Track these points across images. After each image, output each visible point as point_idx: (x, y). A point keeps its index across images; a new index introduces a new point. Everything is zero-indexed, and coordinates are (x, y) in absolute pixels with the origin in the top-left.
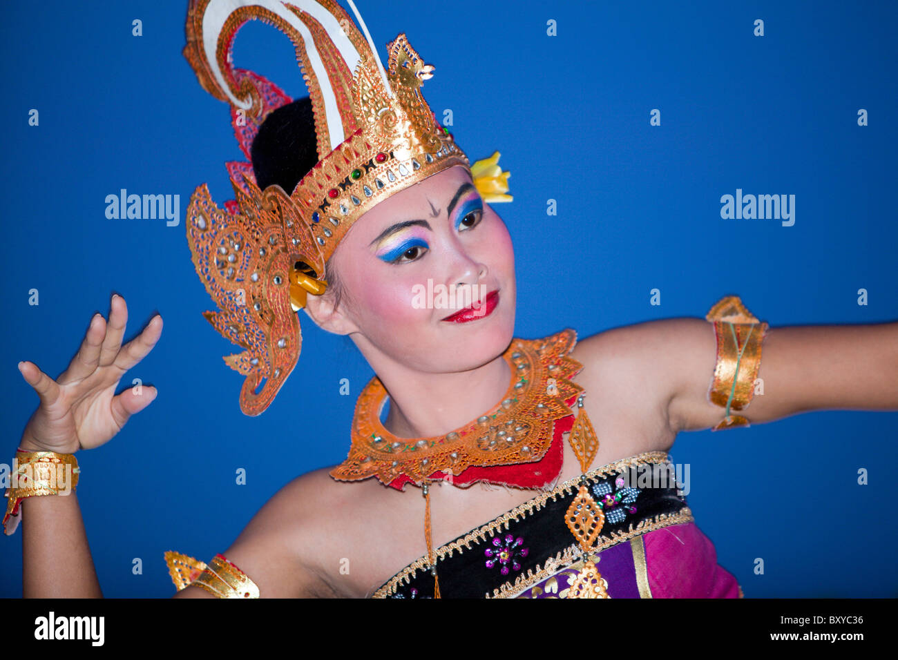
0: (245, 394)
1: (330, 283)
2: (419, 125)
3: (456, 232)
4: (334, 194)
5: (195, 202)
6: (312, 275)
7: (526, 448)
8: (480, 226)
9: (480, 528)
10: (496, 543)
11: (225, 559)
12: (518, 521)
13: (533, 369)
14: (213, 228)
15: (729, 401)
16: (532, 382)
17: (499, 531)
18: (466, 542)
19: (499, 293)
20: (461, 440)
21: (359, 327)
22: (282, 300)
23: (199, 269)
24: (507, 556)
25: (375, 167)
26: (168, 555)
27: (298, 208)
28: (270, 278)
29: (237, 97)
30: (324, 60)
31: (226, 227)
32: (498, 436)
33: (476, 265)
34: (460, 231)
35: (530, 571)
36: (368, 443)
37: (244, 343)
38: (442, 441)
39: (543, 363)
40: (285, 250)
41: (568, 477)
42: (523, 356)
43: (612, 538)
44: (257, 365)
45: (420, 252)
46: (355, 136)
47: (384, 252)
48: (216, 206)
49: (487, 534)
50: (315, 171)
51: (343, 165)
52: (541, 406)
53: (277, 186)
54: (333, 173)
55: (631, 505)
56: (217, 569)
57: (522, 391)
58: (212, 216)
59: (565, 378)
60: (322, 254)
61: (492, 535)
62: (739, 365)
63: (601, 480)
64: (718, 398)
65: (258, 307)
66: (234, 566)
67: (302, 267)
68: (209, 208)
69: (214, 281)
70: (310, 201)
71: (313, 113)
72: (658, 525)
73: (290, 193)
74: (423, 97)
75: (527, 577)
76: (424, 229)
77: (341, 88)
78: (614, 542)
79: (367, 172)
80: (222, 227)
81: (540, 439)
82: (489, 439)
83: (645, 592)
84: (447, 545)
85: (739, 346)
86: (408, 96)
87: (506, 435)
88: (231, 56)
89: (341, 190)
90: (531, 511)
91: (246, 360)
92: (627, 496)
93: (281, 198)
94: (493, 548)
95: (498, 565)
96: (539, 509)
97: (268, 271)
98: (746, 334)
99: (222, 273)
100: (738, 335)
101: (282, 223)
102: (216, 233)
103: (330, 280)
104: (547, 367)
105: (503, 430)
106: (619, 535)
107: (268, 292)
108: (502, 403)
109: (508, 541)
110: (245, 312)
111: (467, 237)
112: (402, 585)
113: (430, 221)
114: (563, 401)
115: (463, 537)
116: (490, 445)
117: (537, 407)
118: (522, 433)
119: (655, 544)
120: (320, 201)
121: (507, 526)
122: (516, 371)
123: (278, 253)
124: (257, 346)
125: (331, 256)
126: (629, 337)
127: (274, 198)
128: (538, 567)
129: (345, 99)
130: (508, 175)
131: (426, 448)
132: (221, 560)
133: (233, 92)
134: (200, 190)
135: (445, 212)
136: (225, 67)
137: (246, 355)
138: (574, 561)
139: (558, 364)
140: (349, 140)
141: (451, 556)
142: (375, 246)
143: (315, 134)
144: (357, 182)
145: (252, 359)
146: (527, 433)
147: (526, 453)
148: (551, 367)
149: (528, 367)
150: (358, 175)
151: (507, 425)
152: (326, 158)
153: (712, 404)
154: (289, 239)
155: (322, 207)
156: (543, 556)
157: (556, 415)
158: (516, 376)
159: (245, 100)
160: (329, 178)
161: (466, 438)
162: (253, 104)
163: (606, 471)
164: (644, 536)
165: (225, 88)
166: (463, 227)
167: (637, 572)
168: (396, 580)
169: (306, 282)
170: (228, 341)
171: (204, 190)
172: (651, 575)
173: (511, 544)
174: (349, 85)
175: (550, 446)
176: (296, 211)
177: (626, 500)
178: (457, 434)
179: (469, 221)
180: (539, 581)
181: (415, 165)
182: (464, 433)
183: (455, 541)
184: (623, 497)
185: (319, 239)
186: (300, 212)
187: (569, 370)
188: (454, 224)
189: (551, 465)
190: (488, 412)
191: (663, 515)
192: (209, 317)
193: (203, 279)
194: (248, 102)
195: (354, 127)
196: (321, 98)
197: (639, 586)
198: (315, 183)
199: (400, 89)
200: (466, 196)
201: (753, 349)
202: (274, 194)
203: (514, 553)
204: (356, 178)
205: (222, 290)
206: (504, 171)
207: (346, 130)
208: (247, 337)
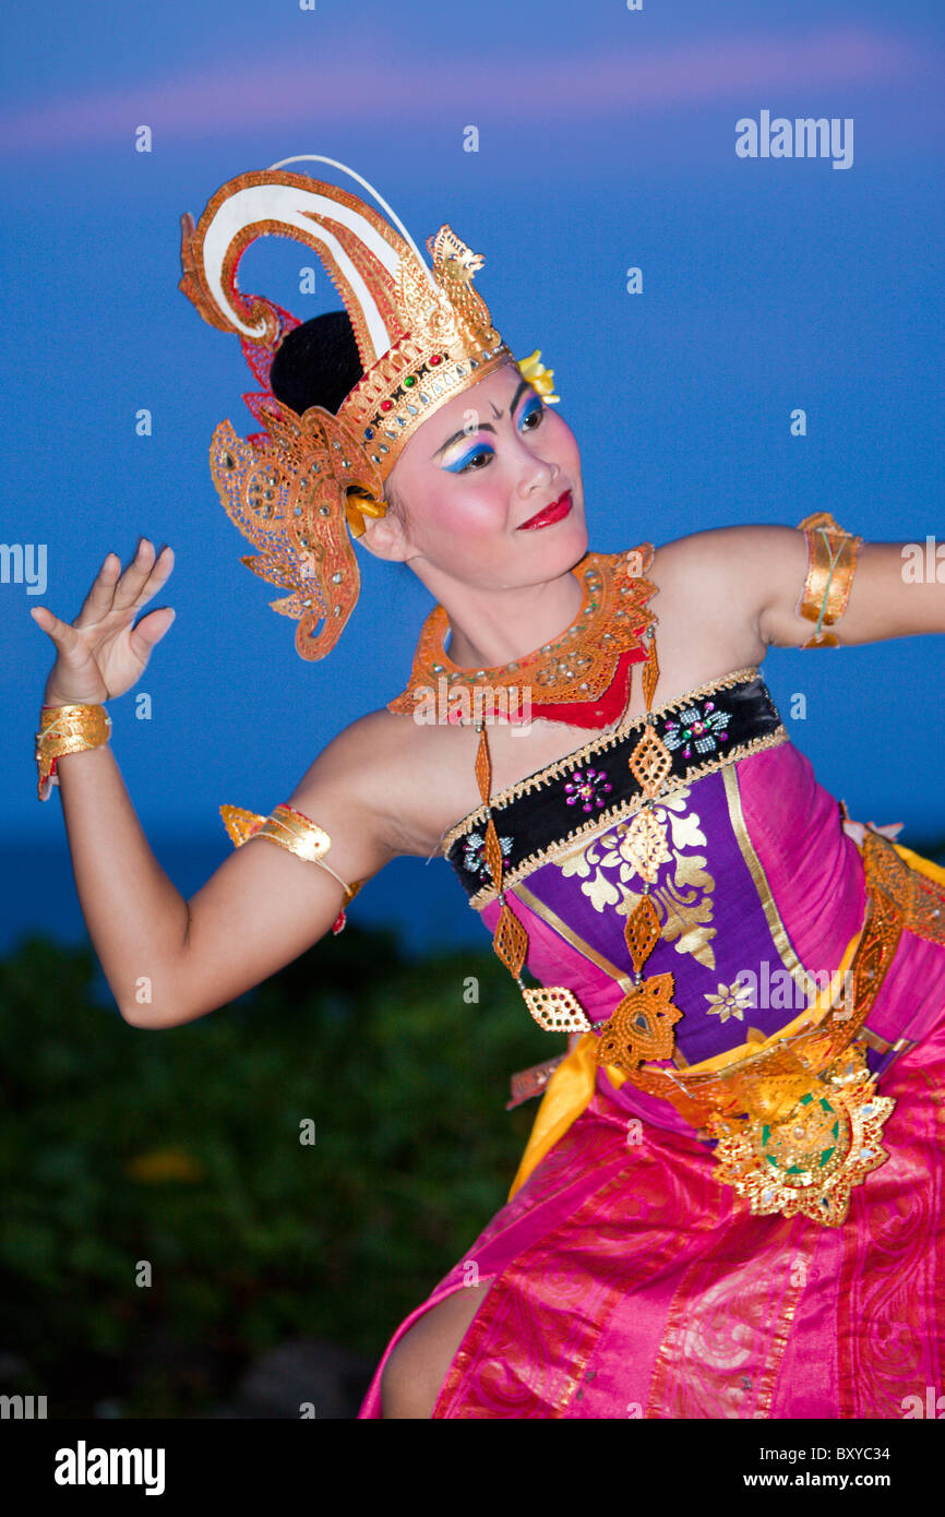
0: (301, 639)
1: (388, 504)
2: (473, 321)
3: (520, 434)
4: (387, 406)
5: (217, 440)
6: (369, 498)
7: (584, 686)
8: (543, 423)
9: (559, 762)
10: (577, 778)
11: (290, 809)
12: (599, 754)
13: (605, 591)
14: (241, 466)
15: (821, 615)
16: (602, 607)
17: (580, 765)
18: (544, 778)
19: (571, 494)
20: (521, 672)
21: (422, 550)
22: (332, 533)
23: (229, 512)
24: (589, 793)
25: (429, 371)
26: (223, 810)
27: (346, 426)
28: (315, 508)
29: (248, 325)
30: (357, 266)
31: (255, 462)
32: (558, 670)
33: (548, 466)
34: (524, 432)
35: (615, 808)
36: (429, 673)
37: (290, 585)
38: (502, 672)
39: (616, 585)
40: (332, 476)
41: (637, 713)
42: (596, 574)
43: (702, 769)
44: (310, 607)
45: (486, 457)
46: (403, 342)
47: (449, 463)
48: (242, 441)
49: (567, 769)
50: (362, 385)
51: (392, 374)
52: (607, 636)
53: (319, 407)
54: (382, 383)
55: (721, 731)
56: (284, 820)
57: (591, 616)
58: (238, 453)
59: (637, 603)
60: (378, 474)
61: (572, 770)
62: (832, 576)
63: (688, 707)
64: (809, 613)
65: (305, 543)
66: (301, 815)
67: (354, 491)
68: (234, 444)
69: (249, 522)
70: (360, 417)
71: (351, 324)
72: (752, 751)
73: (334, 412)
74: (475, 290)
75: (612, 814)
76: (489, 433)
77: (381, 293)
78: (704, 774)
79: (422, 378)
80: (252, 463)
81: (601, 675)
82: (549, 672)
83: (739, 825)
84: (524, 781)
85: (834, 553)
86: (459, 290)
87: (567, 668)
88: (238, 281)
89: (394, 400)
90: (614, 742)
91: (295, 604)
92: (717, 721)
93: (325, 419)
94: (575, 784)
95: (580, 801)
96: (622, 741)
97: (311, 503)
98: (839, 544)
99: (258, 513)
100: (831, 545)
101: (327, 447)
102: (245, 471)
103: (388, 500)
104: (619, 589)
105: (565, 662)
106: (710, 765)
107: (315, 526)
108: (567, 631)
109: (590, 776)
110: (289, 551)
111: (531, 437)
112: (477, 824)
113: (494, 423)
114: (632, 631)
115: (541, 772)
116: (549, 680)
117: (603, 637)
118: (585, 666)
119: (749, 774)
120: (372, 415)
121: (588, 760)
122: (587, 595)
123: (322, 481)
124: (306, 586)
125: (389, 475)
126: (714, 542)
127: (316, 421)
128: (623, 803)
129: (387, 304)
130: (551, 374)
131: (485, 679)
132: (285, 809)
133: (241, 320)
134: (221, 427)
135: (508, 413)
136: (232, 293)
137: (293, 598)
138: (662, 796)
139: (631, 587)
140: (396, 347)
141: (529, 794)
142: (438, 457)
143: (357, 346)
144: (411, 390)
145: (302, 602)
146: (589, 668)
147: (584, 691)
148: (623, 590)
149: (600, 588)
150: (412, 382)
151: (569, 657)
152: (373, 369)
153: (803, 620)
154: (336, 463)
155: (375, 422)
156: (629, 790)
157: (623, 647)
158: (587, 599)
159: (258, 327)
160: (379, 390)
161: (526, 669)
162: (268, 329)
163: (693, 696)
164: (737, 765)
165: (232, 316)
166: (525, 427)
167: (730, 806)
168: (471, 819)
169: (364, 506)
170: (270, 587)
171: (227, 426)
172: (745, 807)
173: (593, 779)
174: (390, 288)
175: (610, 684)
176: (344, 431)
177: (716, 727)
178: (518, 665)
179: (533, 422)
180: (625, 818)
181: (473, 364)
182: (525, 664)
183: (532, 777)
184: (714, 723)
185: (373, 458)
186: (349, 431)
187: (642, 594)
188: (517, 424)
189: (614, 701)
190: (554, 640)
191: (755, 740)
192: (247, 562)
193: (236, 523)
194: (262, 328)
195: (400, 332)
196: (359, 308)
197: (732, 820)
198: (365, 398)
199: (449, 283)
200: (526, 395)
201: (846, 559)
202: (314, 416)
203: (597, 789)
204: (410, 386)
205: (260, 531)
206: (547, 368)
207: (392, 337)
208: (294, 578)
